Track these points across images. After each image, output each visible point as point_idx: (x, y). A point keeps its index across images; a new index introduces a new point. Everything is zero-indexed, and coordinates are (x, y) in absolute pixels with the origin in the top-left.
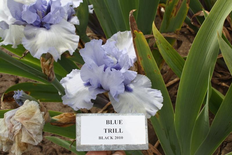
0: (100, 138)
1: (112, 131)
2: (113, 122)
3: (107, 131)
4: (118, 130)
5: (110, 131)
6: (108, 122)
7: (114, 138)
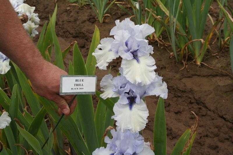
0: (72, 89)
1: (78, 85)
2: (79, 80)
3: (76, 85)
4: (81, 85)
5: (77, 85)
6: (76, 80)
7: (79, 89)
